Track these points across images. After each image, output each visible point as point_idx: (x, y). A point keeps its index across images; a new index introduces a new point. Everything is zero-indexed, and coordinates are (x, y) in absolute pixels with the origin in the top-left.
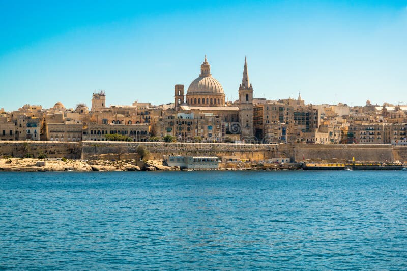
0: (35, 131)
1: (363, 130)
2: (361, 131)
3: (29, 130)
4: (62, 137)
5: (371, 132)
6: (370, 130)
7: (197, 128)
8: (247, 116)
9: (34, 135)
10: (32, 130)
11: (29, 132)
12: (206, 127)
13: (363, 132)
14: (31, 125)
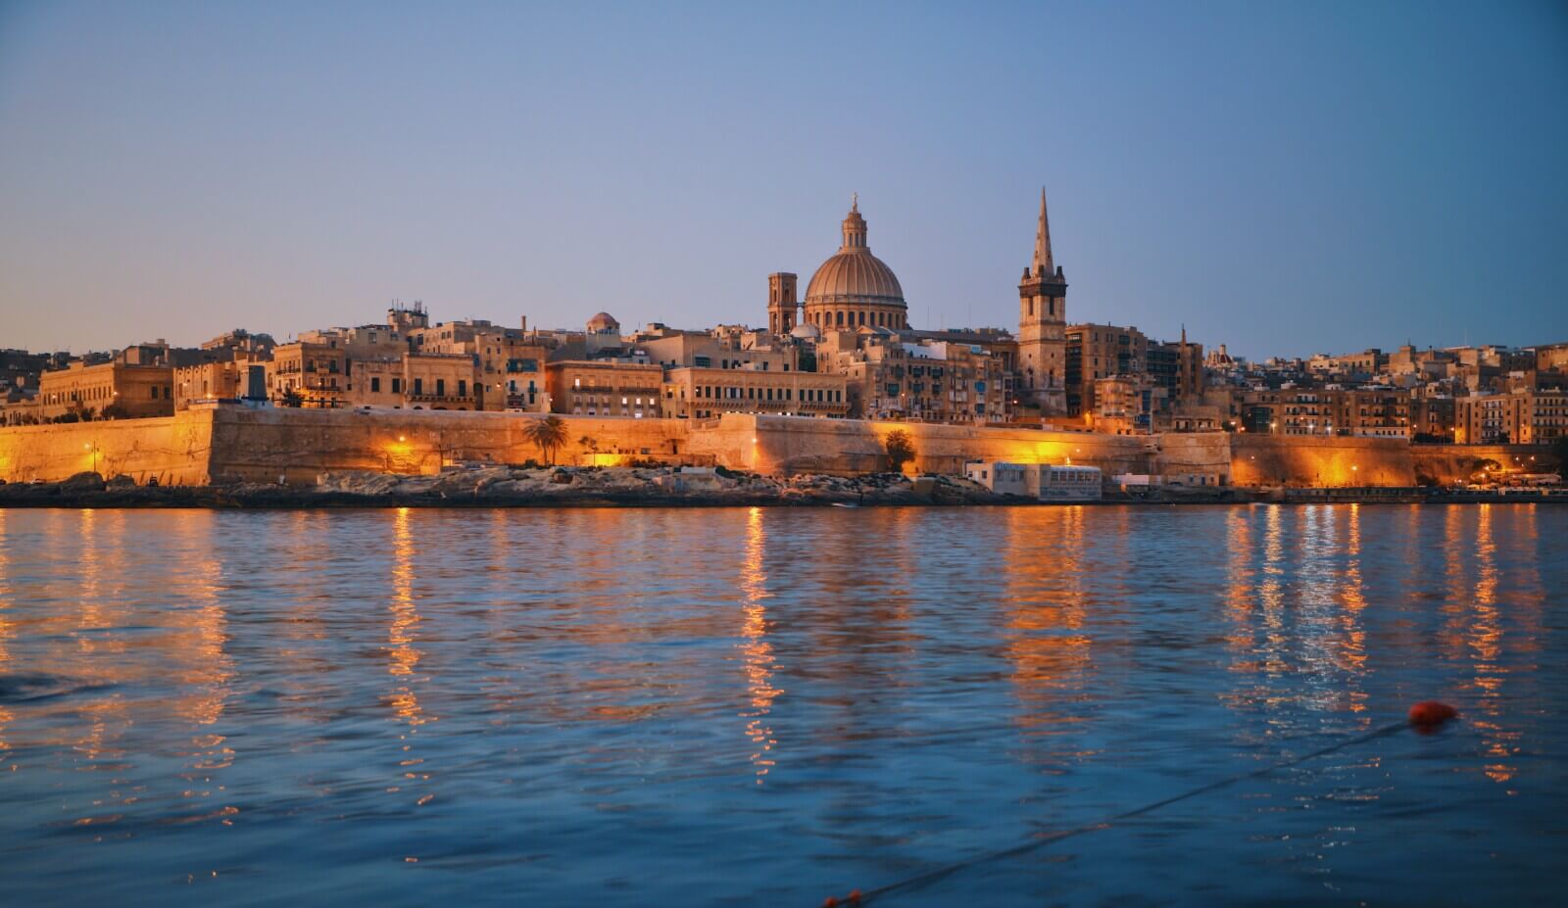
0: (532, 383)
1: (1292, 402)
2: (1286, 406)
3: (513, 382)
4: (606, 405)
5: (1310, 408)
6: (1307, 402)
7: (953, 387)
8: (1053, 355)
9: (527, 397)
10: (522, 382)
11: (513, 388)
12: (971, 383)
13: (1292, 407)
14: (519, 366)
